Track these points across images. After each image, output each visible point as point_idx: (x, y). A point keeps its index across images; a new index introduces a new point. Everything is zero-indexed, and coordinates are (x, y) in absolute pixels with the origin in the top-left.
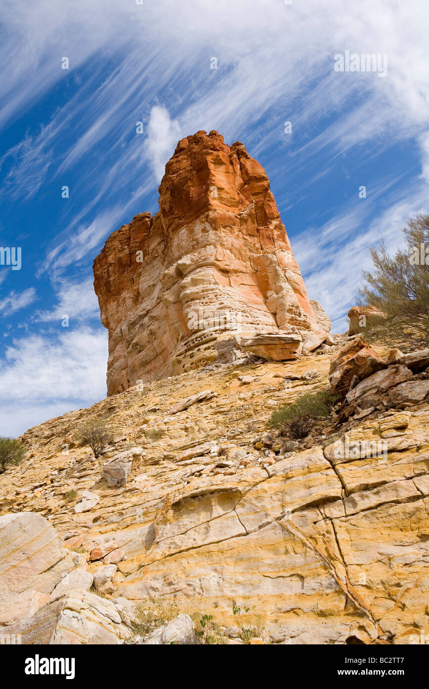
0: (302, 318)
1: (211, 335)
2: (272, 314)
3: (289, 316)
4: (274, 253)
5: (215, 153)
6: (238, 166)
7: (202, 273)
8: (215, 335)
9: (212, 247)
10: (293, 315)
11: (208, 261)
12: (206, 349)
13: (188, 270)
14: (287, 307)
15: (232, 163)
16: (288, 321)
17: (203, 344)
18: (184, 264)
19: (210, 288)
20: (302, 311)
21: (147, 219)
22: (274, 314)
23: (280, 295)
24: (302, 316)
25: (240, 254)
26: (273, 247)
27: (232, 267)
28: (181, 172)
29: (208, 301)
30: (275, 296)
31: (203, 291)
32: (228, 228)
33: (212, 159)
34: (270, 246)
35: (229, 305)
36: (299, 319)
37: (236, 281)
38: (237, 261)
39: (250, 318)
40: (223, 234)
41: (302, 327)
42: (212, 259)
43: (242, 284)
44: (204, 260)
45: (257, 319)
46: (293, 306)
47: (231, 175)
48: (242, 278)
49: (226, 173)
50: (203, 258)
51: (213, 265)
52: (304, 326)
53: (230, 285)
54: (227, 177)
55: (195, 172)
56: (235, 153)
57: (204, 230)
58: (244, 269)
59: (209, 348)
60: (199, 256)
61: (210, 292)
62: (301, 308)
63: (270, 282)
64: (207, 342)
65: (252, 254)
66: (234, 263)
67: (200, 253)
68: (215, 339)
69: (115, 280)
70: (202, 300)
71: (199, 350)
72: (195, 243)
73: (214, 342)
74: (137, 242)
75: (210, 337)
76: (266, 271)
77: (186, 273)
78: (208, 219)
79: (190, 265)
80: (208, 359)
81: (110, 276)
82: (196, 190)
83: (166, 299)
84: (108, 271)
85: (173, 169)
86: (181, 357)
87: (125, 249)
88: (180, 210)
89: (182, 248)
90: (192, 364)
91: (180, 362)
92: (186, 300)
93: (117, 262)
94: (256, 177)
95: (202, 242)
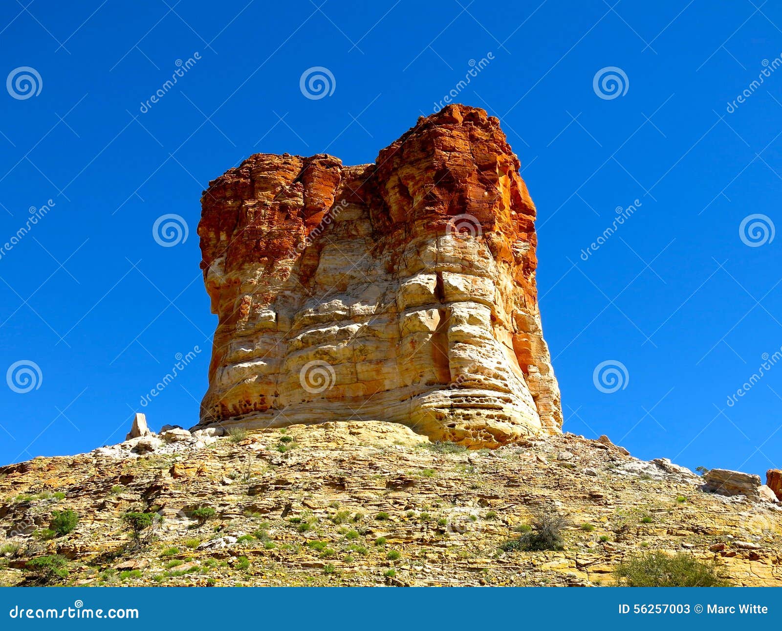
1: (495, 401)
2: (533, 396)
5: (503, 154)
7: (476, 312)
8: (498, 403)
11: (487, 299)
12: (487, 416)
13: (455, 298)
17: (483, 408)
18: (456, 288)
19: (486, 336)
21: (338, 170)
22: (535, 398)
23: (547, 377)
25: (507, 303)
26: (533, 308)
27: (499, 316)
28: (457, 155)
29: (485, 352)
30: (538, 374)
31: (479, 337)
34: (531, 305)
35: (506, 368)
37: (500, 335)
38: (503, 310)
42: (491, 299)
43: (503, 342)
44: (482, 295)
45: (526, 398)
48: (504, 335)
50: (480, 291)
51: (489, 305)
55: (475, 166)
56: (512, 163)
57: (481, 255)
58: (507, 324)
59: (491, 417)
60: (476, 287)
61: (487, 341)
63: (532, 354)
64: (488, 408)
67: (475, 282)
68: (501, 409)
69: (270, 234)
70: (479, 349)
71: (479, 414)
72: (466, 263)
73: (500, 413)
74: (322, 197)
75: (493, 403)
76: (528, 337)
77: (451, 299)
78: (490, 242)
79: (463, 293)
80: (491, 431)
81: (261, 224)
82: (474, 192)
83: (421, 322)
84: (257, 213)
85: (445, 143)
86: (446, 411)
87: (297, 196)
88: (446, 206)
89: (443, 261)
90: (467, 428)
91: (441, 418)
92: (456, 338)
93: (277, 208)
94: (526, 206)
95: (478, 268)
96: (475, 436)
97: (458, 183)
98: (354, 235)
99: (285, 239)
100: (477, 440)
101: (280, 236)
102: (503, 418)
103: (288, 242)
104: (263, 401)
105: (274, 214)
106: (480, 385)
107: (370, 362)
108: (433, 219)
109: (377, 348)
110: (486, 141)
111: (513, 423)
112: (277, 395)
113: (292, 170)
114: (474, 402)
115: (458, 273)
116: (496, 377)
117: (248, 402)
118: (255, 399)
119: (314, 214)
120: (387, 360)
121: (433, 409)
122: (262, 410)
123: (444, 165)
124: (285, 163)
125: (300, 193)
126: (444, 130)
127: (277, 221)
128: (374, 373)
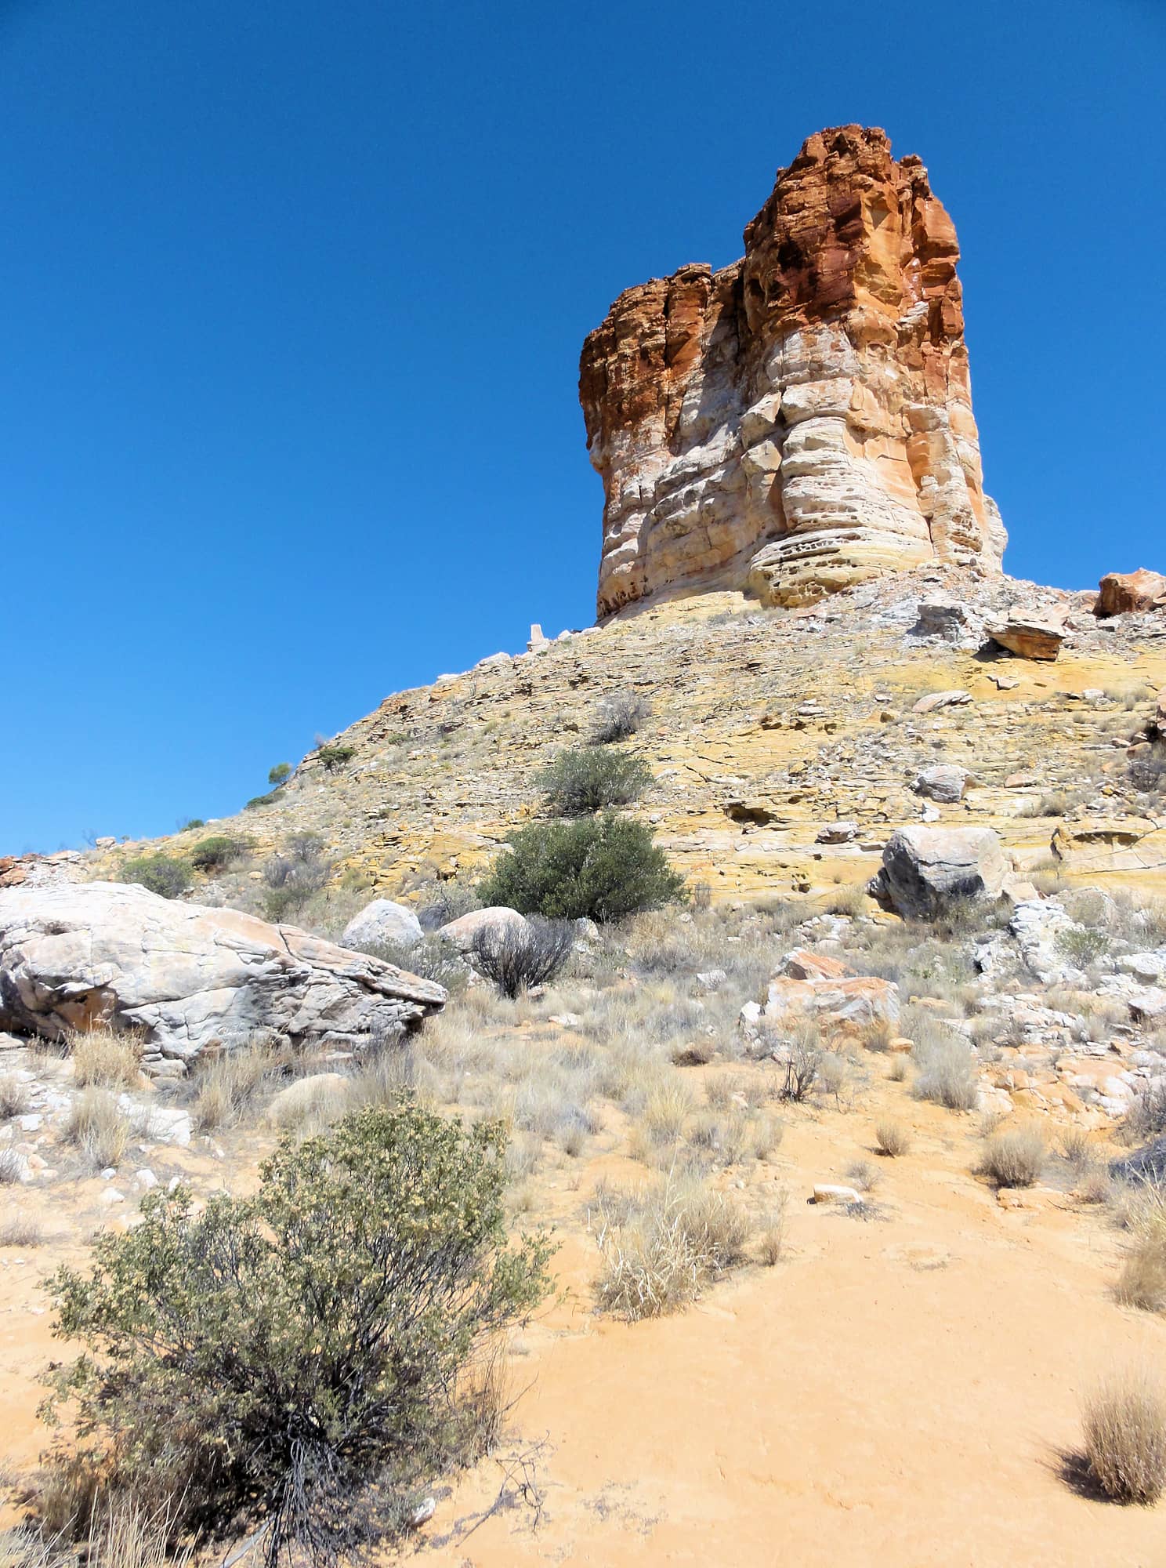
0: (972, 533)
1: (830, 543)
2: (925, 517)
3: (953, 526)
4: (944, 405)
5: (877, 185)
6: (910, 215)
7: (820, 429)
8: (836, 545)
9: (847, 381)
10: (961, 527)
11: (837, 408)
12: (818, 565)
13: (798, 418)
14: (954, 512)
15: (901, 211)
16: (950, 535)
17: (814, 554)
18: (794, 406)
19: (835, 459)
20: (975, 522)
21: (705, 280)
22: (929, 519)
23: (945, 488)
24: (973, 529)
25: (889, 401)
26: (944, 393)
27: (871, 424)
28: (807, 214)
29: (829, 481)
30: (936, 487)
31: (823, 463)
32: (879, 349)
33: (869, 199)
34: (940, 390)
35: (862, 494)
36: (968, 534)
37: (873, 448)
38: (881, 413)
39: (891, 521)
40: (868, 360)
41: (970, 549)
42: (843, 407)
43: (883, 456)
44: (830, 405)
45: (902, 524)
46: (962, 511)
47: (895, 234)
48: (884, 445)
49: (888, 230)
50: (829, 400)
51: (843, 415)
52: (972, 546)
53: (864, 456)
54: (889, 239)
55: (832, 221)
56: (908, 187)
57: (836, 347)
58: (889, 429)
59: (824, 564)
60: (823, 396)
61: (834, 466)
62: (973, 516)
63: (931, 461)
64: (821, 554)
65: (907, 402)
66: (875, 416)
67: (823, 389)
68: (836, 551)
69: (632, 390)
70: (819, 479)
71: (807, 564)
72: (815, 366)
73: (834, 556)
74: (683, 325)
75: (827, 546)
76: (926, 438)
77: (792, 421)
78: (847, 326)
79: (804, 410)
80: (821, 582)
81: (622, 381)
82: (829, 260)
83: (753, 463)
84: (618, 370)
85: (790, 203)
86: (773, 568)
87: (656, 333)
88: (794, 293)
89: (789, 371)
90: (793, 584)
91: (769, 576)
92: (790, 473)
93: (638, 355)
94: (937, 244)
95: (830, 368)
96: (802, 591)
97: (807, 255)
98: (721, 363)
99: (647, 393)
100: (804, 597)
101: (641, 390)
102: (840, 562)
103: (650, 396)
104: (634, 590)
105: (634, 365)
106: (816, 526)
107: (718, 522)
108: (778, 317)
109: (724, 504)
110: (850, 175)
111: (854, 566)
112: (646, 580)
113: (655, 300)
114: (805, 550)
115: (805, 382)
116: (843, 509)
117: (623, 593)
118: (628, 590)
119: (679, 350)
120: (734, 516)
121: (759, 569)
122: (635, 599)
123: (788, 238)
124: (645, 294)
125: (659, 329)
126: (790, 183)
127: (638, 372)
128: (723, 535)
